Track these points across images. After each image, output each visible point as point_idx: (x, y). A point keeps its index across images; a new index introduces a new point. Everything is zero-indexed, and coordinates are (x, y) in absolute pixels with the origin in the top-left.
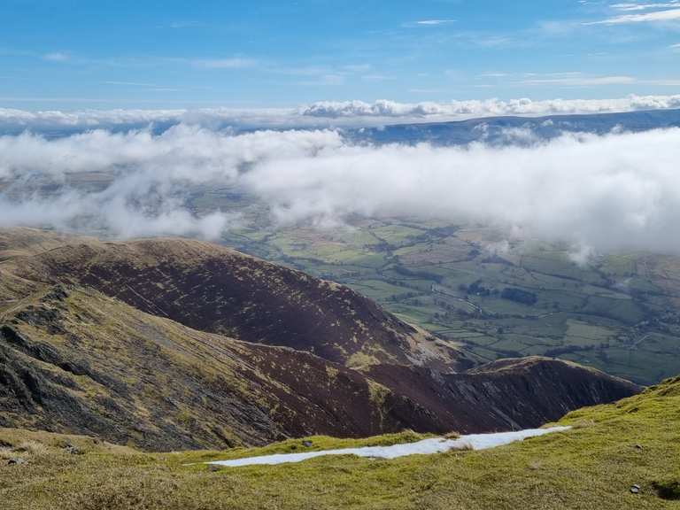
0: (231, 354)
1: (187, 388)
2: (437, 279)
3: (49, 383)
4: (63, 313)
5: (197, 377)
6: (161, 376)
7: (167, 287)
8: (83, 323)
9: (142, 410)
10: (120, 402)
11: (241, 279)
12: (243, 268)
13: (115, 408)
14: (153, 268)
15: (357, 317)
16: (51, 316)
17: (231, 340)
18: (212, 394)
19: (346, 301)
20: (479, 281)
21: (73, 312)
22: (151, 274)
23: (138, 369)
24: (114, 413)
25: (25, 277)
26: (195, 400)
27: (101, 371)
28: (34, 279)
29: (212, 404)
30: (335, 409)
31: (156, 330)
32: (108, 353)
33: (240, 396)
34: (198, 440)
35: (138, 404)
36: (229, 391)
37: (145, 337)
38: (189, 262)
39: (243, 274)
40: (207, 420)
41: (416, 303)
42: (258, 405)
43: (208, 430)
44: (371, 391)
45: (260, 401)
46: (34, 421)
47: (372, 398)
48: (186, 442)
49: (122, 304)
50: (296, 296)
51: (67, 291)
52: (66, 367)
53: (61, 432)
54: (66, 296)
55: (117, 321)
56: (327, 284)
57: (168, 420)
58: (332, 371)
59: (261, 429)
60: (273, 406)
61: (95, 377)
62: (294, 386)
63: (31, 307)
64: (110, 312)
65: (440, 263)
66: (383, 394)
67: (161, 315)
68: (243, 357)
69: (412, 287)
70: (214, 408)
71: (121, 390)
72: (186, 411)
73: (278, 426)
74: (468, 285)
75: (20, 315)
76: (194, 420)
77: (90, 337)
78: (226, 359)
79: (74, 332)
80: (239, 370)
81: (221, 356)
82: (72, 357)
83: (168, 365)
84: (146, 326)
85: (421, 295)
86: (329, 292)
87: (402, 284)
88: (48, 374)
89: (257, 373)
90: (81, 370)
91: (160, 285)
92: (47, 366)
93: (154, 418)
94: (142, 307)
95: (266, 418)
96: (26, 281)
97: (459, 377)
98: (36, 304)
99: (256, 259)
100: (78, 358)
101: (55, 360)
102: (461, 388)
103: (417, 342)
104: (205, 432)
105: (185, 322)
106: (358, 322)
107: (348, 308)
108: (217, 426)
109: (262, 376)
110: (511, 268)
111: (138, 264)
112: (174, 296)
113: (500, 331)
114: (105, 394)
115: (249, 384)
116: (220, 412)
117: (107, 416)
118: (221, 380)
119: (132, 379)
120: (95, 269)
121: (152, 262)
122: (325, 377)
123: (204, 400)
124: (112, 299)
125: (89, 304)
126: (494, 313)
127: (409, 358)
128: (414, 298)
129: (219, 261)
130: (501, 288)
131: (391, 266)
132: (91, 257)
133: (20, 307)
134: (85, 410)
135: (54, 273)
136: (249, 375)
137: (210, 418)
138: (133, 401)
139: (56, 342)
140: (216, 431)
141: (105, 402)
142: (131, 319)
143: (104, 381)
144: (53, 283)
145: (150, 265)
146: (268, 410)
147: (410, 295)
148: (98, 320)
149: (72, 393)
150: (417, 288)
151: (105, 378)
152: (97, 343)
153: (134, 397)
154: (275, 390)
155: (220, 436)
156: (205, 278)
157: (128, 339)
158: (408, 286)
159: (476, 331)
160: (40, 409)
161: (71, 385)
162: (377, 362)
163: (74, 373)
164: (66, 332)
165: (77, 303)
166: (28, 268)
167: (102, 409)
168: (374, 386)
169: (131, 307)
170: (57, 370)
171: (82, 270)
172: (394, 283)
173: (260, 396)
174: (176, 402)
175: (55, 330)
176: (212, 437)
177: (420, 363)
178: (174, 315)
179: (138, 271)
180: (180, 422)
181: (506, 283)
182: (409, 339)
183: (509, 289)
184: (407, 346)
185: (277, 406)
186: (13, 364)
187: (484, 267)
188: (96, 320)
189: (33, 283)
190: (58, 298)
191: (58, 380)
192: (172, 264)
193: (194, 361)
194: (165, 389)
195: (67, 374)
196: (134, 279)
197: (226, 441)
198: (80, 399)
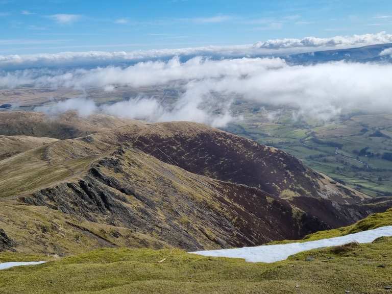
0: (211, 187)
1: (186, 205)
2: (340, 146)
3: (113, 199)
4: (122, 162)
5: (191, 199)
6: (172, 198)
7: (178, 148)
8: (132, 168)
9: (161, 216)
10: (150, 211)
11: (219, 144)
12: (220, 138)
13: (147, 214)
14: (171, 138)
15: (287, 168)
16: (116, 163)
17: (211, 180)
18: (199, 209)
19: (280, 158)
20: (367, 148)
21: (127, 161)
22: (170, 142)
23: (160, 193)
24: (146, 216)
25: (105, 142)
26: (190, 212)
27: (140, 193)
28: (110, 143)
29: (200, 215)
30: (271, 222)
31: (170, 172)
32: (145, 184)
33: (215, 211)
34: (191, 234)
35: (159, 212)
36: (209, 208)
37: (164, 176)
38: (191, 135)
39: (220, 142)
40: (196, 223)
41: (325, 161)
42: (225, 216)
43: (197, 229)
44: (293, 212)
45: (227, 214)
46: (105, 219)
47: (294, 216)
48: (184, 235)
49: (153, 158)
50: (251, 154)
51: (124, 150)
52: (122, 191)
54: (123, 152)
55: (150, 167)
56: (269, 149)
57: (175, 222)
58: (269, 199)
59: (227, 230)
60: (234, 218)
61: (137, 196)
62: (246, 207)
63: (106, 158)
64: (146, 162)
65: (341, 136)
66: (301, 214)
67: (173, 164)
68: (218, 189)
69: (322, 151)
70: (201, 217)
71: (150, 204)
72: (185, 218)
73: (236, 229)
74: (359, 150)
75: (101, 162)
76: (189, 223)
77: (136, 175)
78: (208, 190)
79: (127, 172)
80: (215, 196)
81: (206, 188)
82: (126, 185)
83: (176, 192)
84: (165, 170)
85: (329, 156)
86: (271, 153)
87: (316, 149)
88: (113, 194)
89: (226, 199)
90: (130, 193)
91: (174, 147)
92: (113, 190)
93: (167, 221)
94: (165, 160)
95: (230, 224)
96: (106, 144)
97: (350, 206)
98: (109, 157)
99: (228, 134)
100: (129, 186)
101: (117, 187)
102: (351, 214)
103: (324, 184)
104: (195, 230)
105: (187, 168)
106: (288, 171)
107: (282, 163)
108: (202, 227)
109: (228, 200)
110: (389, 140)
111: (163, 135)
112: (182, 154)
113: (380, 179)
114: (142, 206)
115: (221, 204)
116: (204, 219)
117: (143, 218)
118: (204, 201)
119: (156, 199)
120: (140, 137)
121: (171, 135)
122: (266, 203)
123: (195, 212)
124: (147, 155)
125: (135, 157)
126: (376, 168)
127: (319, 193)
128: (323, 158)
129: (207, 135)
130: (382, 152)
131: (309, 138)
132: (139, 131)
133: (101, 158)
134: (131, 214)
135: (120, 140)
136: (221, 200)
137: (198, 222)
138: (157, 210)
139: (118, 177)
140: (201, 230)
141: (142, 211)
142: (157, 165)
143: (142, 199)
144: (119, 145)
145: (169, 136)
146: (231, 220)
147: (321, 156)
149: (125, 205)
150: (326, 152)
151: (143, 197)
152: (139, 178)
153: (157, 208)
154: (236, 208)
155: (204, 233)
156: (199, 144)
157: (155, 177)
158: (320, 150)
159: (363, 179)
160: (109, 212)
161: (125, 201)
162: (298, 195)
163: (127, 194)
164: (123, 172)
165: (129, 156)
166: (107, 138)
167: (140, 214)
168: (295, 209)
170: (118, 192)
171: (134, 138)
172: (311, 148)
173: (227, 212)
174: (179, 212)
175: (118, 171)
176: (199, 233)
177: (325, 197)
178: (182, 165)
179: (163, 140)
180: (181, 223)
181: (385, 149)
182: (319, 183)
183: (387, 153)
184: (318, 186)
185: (236, 218)
186: (96, 188)
187: (371, 139)
188: (139, 166)
189: (109, 145)
190: (120, 153)
191: (118, 197)
192: (181, 136)
193: (190, 190)
194: (174, 205)
195: (123, 195)
196: (161, 144)
197: (207, 236)
198: (129, 208)
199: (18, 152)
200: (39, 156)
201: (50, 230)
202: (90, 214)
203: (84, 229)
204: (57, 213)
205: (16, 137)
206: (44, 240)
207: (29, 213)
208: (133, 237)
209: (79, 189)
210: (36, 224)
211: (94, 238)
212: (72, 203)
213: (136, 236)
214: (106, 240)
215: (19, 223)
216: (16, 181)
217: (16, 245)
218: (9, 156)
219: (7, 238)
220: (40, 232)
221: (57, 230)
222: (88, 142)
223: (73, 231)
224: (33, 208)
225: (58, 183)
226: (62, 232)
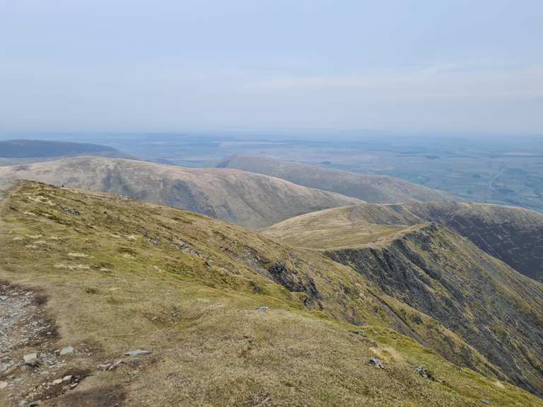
1: (505, 311)
3: (415, 278)
4: (432, 240)
5: (514, 306)
6: (487, 297)
7: (505, 239)
8: (443, 249)
9: (469, 315)
10: (456, 304)
13: (450, 305)
14: (498, 224)
16: (426, 240)
18: (523, 322)
21: (437, 239)
22: (495, 228)
23: (472, 287)
24: (450, 309)
25: (415, 214)
26: (509, 321)
27: (448, 280)
28: (420, 217)
29: (522, 329)
31: (491, 266)
32: (455, 271)
34: (506, 349)
37: (481, 267)
38: (527, 226)
40: (515, 338)
43: (515, 346)
46: (403, 297)
48: (496, 347)
49: (470, 243)
51: (437, 227)
52: (427, 272)
53: (416, 309)
54: (436, 230)
55: (465, 253)
57: (487, 327)
61: (444, 283)
63: (415, 232)
64: (461, 246)
67: (495, 256)
70: (524, 332)
71: (458, 296)
72: (501, 326)
75: (409, 235)
76: (506, 334)
77: (446, 258)
79: (436, 252)
82: (432, 267)
84: (484, 261)
88: (416, 273)
91: (500, 237)
92: (416, 268)
93: (477, 322)
94: (484, 248)
96: (415, 216)
98: (418, 231)
100: (435, 268)
101: (423, 266)
104: (513, 346)
105: (514, 266)
108: (524, 345)
111: (487, 219)
112: (509, 246)
114: (447, 295)
116: (528, 337)
117: (446, 310)
118: (533, 314)
119: (467, 292)
120: (457, 217)
121: (497, 221)
123: (517, 323)
124: (464, 239)
125: (448, 237)
132: (457, 209)
133: (409, 230)
134: (433, 301)
135: (432, 215)
137: (518, 338)
138: (465, 306)
139: (424, 255)
140: (521, 349)
141: (447, 301)
142: (474, 253)
143: (449, 288)
144: (430, 221)
145: (496, 222)
148: (453, 249)
149: (428, 288)
151: (450, 286)
152: (449, 263)
153: (466, 304)
155: (524, 354)
156: (536, 239)
157: (470, 266)
160: (408, 291)
161: (429, 284)
163: (431, 277)
164: (431, 251)
165: (441, 235)
166: (418, 209)
167: (444, 304)
169: (476, 246)
170: (422, 272)
171: (449, 216)
174: (494, 317)
175: (424, 248)
176: (517, 351)
178: (506, 259)
179: (486, 224)
180: (495, 332)
186: (399, 262)
188: (451, 249)
189: (419, 218)
190: (431, 230)
191: (421, 278)
192: (513, 224)
193: (514, 294)
194: (489, 306)
195: (427, 276)
196: (482, 229)
197: (528, 359)
198: (431, 294)
199: (328, 208)
200: (346, 215)
201: (352, 293)
202: (388, 287)
203: (383, 302)
204: (360, 277)
205: (329, 193)
206: (345, 301)
207: (335, 270)
208: (437, 330)
209: (381, 257)
210: (339, 283)
211: (392, 316)
212: (372, 270)
213: (441, 330)
214: (405, 323)
215: (325, 277)
216: (322, 235)
217: (322, 299)
218: (320, 209)
219: (315, 289)
220: (342, 292)
221: (358, 294)
222: (396, 211)
223: (373, 302)
224: (339, 266)
225: (362, 246)
226: (362, 298)
